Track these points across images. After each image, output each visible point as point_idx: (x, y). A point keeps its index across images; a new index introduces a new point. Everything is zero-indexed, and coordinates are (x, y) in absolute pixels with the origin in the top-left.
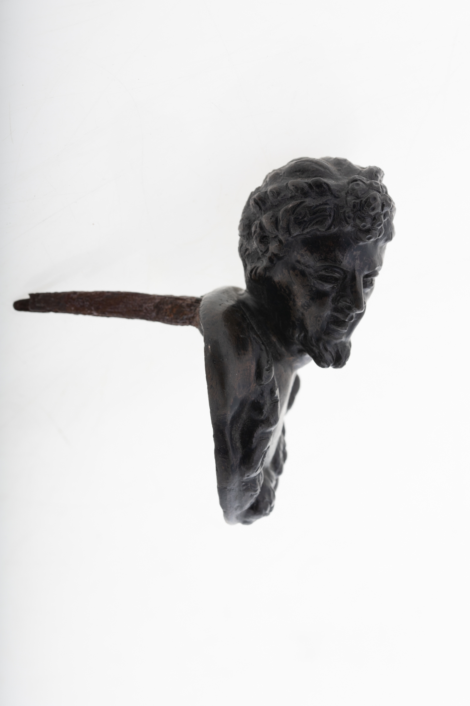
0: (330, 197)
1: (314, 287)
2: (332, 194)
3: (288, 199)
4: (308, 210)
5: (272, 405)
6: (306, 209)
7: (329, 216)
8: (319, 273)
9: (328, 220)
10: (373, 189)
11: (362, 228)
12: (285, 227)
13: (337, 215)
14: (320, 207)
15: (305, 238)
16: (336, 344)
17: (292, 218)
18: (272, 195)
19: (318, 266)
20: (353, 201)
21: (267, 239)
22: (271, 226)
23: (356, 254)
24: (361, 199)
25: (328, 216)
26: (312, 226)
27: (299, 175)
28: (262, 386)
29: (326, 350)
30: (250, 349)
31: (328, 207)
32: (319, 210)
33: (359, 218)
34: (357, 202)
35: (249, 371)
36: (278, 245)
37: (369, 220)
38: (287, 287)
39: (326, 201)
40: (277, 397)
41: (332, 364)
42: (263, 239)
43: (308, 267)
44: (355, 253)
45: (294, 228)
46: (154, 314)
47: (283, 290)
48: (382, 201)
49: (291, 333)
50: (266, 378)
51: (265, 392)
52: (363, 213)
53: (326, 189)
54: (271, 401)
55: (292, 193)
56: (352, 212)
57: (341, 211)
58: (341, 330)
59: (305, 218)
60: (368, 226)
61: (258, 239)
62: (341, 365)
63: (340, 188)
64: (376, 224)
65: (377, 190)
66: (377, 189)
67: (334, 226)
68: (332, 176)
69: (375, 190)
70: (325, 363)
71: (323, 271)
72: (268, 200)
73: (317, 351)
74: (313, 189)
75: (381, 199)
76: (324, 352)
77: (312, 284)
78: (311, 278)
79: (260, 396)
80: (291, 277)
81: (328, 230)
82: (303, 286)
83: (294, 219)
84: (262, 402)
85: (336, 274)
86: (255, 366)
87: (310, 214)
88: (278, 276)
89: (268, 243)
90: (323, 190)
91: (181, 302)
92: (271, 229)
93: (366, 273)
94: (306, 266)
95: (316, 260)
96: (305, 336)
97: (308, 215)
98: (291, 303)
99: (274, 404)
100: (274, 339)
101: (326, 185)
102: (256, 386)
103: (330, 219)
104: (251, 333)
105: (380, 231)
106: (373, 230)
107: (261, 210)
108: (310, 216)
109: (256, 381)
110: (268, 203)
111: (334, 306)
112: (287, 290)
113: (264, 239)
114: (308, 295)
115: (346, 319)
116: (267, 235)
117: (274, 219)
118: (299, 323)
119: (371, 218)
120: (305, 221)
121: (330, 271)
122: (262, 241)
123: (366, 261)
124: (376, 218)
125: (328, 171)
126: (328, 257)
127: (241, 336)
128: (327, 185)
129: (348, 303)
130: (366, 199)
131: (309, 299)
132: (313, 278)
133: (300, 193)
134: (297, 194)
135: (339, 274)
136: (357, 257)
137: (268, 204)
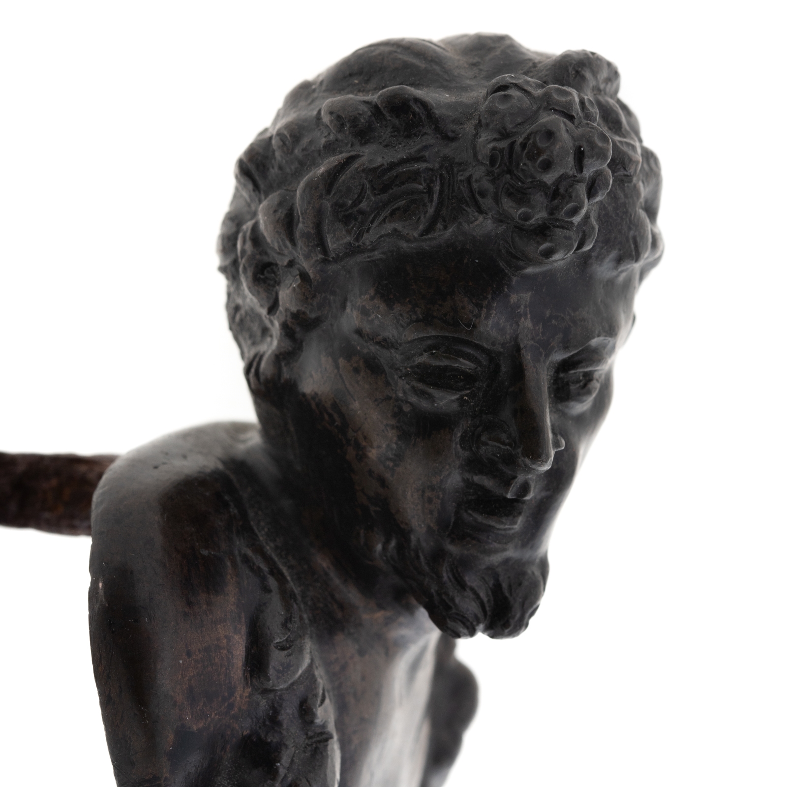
0: (430, 139)
1: (407, 402)
2: (437, 129)
3: (319, 151)
4: (366, 179)
5: (309, 748)
6: (361, 177)
7: (426, 193)
8: (414, 361)
9: (425, 205)
10: (551, 109)
11: (522, 222)
12: (312, 232)
13: (449, 190)
14: (401, 169)
15: (369, 262)
16: (491, 569)
17: (328, 204)
18: (281, 143)
19: (409, 339)
20: (491, 146)
21: (274, 272)
22: (277, 232)
23: (518, 300)
24: (513, 139)
25: (423, 193)
26: (380, 223)
27: (358, 84)
28: (271, 696)
29: (462, 585)
30: (231, 589)
31: (423, 166)
32: (397, 176)
33: (510, 195)
34: (501, 147)
35: (225, 652)
36: (298, 286)
37: (539, 198)
38: (335, 405)
39: (420, 151)
40: (324, 726)
41: (481, 626)
42: (263, 274)
43: (385, 344)
44: (514, 298)
45: (335, 234)
46: (13, 507)
47: (326, 417)
48: (575, 141)
49: (362, 541)
50: (278, 671)
51: (283, 712)
52: (520, 179)
53: (420, 118)
54: (305, 737)
55: (329, 134)
56: (488, 178)
57: (460, 178)
58: (498, 526)
59: (360, 202)
60: (537, 217)
61: (250, 273)
62: (511, 628)
63: (461, 113)
64: (562, 208)
65: (563, 112)
66: (562, 110)
67: (444, 221)
68: (447, 80)
69: (555, 110)
70: (459, 623)
71: (426, 354)
72: (273, 161)
73: (433, 589)
74: (386, 119)
75: (573, 137)
76: (453, 591)
77: (401, 395)
78: (396, 377)
79: (267, 723)
80: (341, 376)
81: (427, 234)
82: (376, 400)
83: (332, 207)
84: (275, 740)
85: (461, 360)
86: (244, 638)
87: (375, 189)
88: (311, 376)
89: (275, 282)
90: (412, 120)
91: (83, 468)
92: (278, 242)
93: (559, 356)
94: (378, 343)
95: (403, 323)
96: (402, 548)
97: (368, 192)
98: (351, 453)
99: (314, 746)
100: (323, 562)
101: (419, 105)
102: (250, 696)
103: (431, 201)
104: (238, 543)
105: (584, 232)
106: (558, 227)
107: (259, 191)
108: (375, 195)
109: (251, 681)
110: (273, 167)
111: (467, 454)
112: (336, 416)
113: (265, 272)
114: (393, 427)
115: (507, 493)
116: (271, 260)
117: (285, 212)
118: (378, 509)
119: (546, 194)
120: (361, 212)
121: (444, 352)
122: (260, 278)
123: (554, 322)
124: (562, 191)
125: (437, 68)
126: (435, 314)
127: (205, 552)
128: (424, 105)
129: (504, 444)
130: (525, 139)
131: (395, 439)
132: (401, 377)
133: (347, 133)
134: (340, 136)
135: (472, 362)
136: (522, 310)
137: (274, 172)
